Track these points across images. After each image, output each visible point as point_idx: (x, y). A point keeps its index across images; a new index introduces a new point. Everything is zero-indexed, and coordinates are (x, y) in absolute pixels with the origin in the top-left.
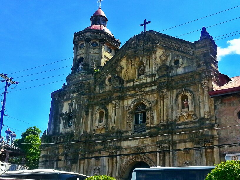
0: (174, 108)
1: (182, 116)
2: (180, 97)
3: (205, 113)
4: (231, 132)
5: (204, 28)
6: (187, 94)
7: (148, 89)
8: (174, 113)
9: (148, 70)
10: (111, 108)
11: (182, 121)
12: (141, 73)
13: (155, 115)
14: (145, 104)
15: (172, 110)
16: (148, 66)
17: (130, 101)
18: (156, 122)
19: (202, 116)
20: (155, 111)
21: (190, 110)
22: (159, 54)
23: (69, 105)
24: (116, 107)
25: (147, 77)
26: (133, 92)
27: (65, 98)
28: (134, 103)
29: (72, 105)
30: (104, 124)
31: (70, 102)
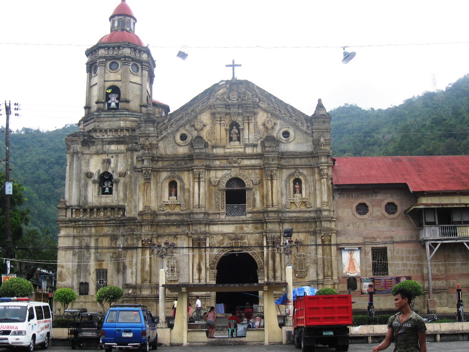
0: (284, 192)
1: (294, 202)
2: (292, 180)
3: (322, 203)
4: (349, 226)
5: (320, 101)
6: (301, 177)
7: (246, 162)
8: (284, 197)
9: (246, 137)
10: (189, 178)
11: (293, 208)
12: (235, 137)
13: (258, 197)
14: (245, 181)
15: (282, 194)
16: (246, 131)
17: (220, 174)
18: (258, 206)
19: (319, 205)
20: (258, 192)
21: (304, 196)
22: (262, 117)
23: (104, 161)
24: (199, 178)
25: (246, 146)
26: (224, 163)
27: (93, 149)
28: (228, 178)
29: (109, 162)
30: (178, 200)
31: (105, 157)
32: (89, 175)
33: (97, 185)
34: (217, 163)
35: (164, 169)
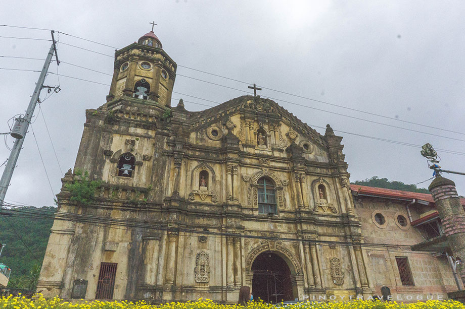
1: (321, 206)
2: (317, 185)
3: (347, 209)
5: (328, 126)
6: (324, 184)
7: (273, 164)
8: (311, 201)
10: (220, 171)
11: (322, 212)
12: (262, 141)
13: (288, 198)
14: (275, 181)
15: (310, 198)
16: (272, 138)
17: (251, 171)
18: (289, 206)
19: (344, 211)
20: (287, 193)
21: (329, 202)
22: (284, 129)
23: (128, 141)
24: (232, 172)
25: (273, 150)
26: (254, 161)
27: (116, 127)
28: (260, 176)
29: (133, 143)
30: (210, 190)
31: (128, 138)
32: (108, 153)
33: (116, 165)
34: (248, 161)
35: (194, 158)
